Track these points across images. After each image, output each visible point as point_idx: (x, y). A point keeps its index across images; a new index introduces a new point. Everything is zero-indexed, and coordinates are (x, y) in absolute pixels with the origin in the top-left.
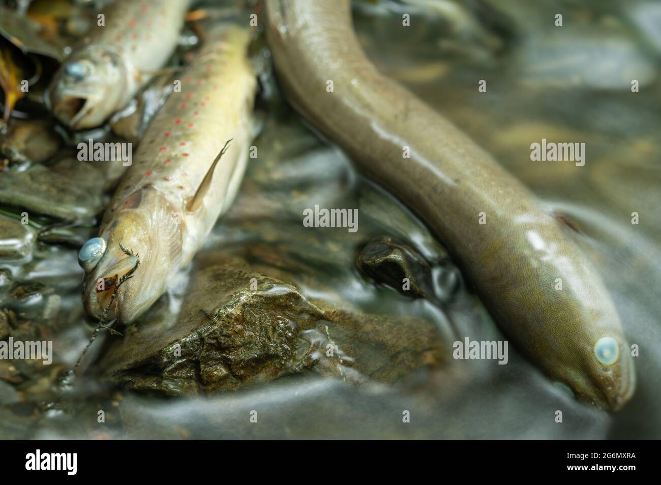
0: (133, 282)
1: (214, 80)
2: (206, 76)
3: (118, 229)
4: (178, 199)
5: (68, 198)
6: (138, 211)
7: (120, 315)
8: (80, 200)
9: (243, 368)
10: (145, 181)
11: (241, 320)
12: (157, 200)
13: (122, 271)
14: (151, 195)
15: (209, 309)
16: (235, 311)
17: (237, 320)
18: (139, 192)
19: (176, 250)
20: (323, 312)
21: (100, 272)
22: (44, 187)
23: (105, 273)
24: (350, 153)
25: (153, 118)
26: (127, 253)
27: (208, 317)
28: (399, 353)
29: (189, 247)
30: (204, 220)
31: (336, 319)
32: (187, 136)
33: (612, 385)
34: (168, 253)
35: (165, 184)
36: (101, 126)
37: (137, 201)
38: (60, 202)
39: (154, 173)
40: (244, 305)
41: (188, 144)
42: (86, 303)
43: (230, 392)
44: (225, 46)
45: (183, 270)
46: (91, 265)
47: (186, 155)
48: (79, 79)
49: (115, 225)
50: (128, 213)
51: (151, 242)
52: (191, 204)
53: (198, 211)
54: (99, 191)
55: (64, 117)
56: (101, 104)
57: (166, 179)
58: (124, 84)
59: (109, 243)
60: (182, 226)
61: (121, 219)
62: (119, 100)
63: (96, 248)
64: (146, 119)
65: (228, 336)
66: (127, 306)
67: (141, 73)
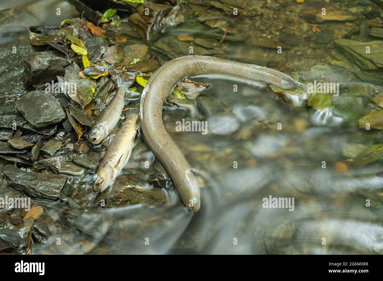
0: (103, 184)
1: (125, 133)
2: (123, 132)
3: (100, 172)
4: (113, 166)
5: (91, 163)
6: (104, 169)
7: (100, 191)
8: (94, 164)
9: (123, 202)
10: (106, 161)
11: (123, 193)
12: (108, 166)
13: (100, 182)
14: (107, 165)
15: (117, 190)
16: (122, 191)
17: (122, 193)
18: (105, 164)
19: (112, 177)
20: (140, 191)
21: (96, 182)
22: (86, 160)
23: (97, 182)
24: (154, 153)
25: (111, 143)
26: (101, 178)
27: (116, 192)
28: (157, 199)
29: (115, 176)
30: (119, 170)
31: (144, 192)
32: (116, 150)
33: (195, 207)
34: (110, 178)
35: (111, 162)
36: (100, 144)
37: (104, 166)
38: (89, 164)
39: (109, 159)
40: (124, 190)
41: (117, 152)
42: (93, 188)
43: (120, 207)
44: (130, 122)
45: (113, 181)
46: (94, 180)
47: (116, 155)
48: (95, 134)
49: (99, 171)
50: (102, 169)
51: (106, 175)
52: (116, 166)
53: (117, 168)
54: (98, 161)
55: (91, 142)
56: (100, 139)
57: (111, 161)
58: (105, 133)
59: (98, 175)
60: (113, 172)
61: (101, 170)
62: (104, 137)
63: (96, 176)
64: (109, 144)
65: (120, 196)
66: (101, 189)
67: (110, 130)
